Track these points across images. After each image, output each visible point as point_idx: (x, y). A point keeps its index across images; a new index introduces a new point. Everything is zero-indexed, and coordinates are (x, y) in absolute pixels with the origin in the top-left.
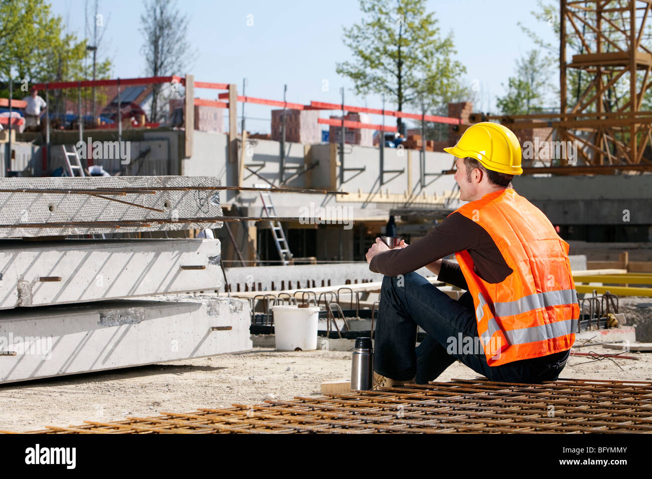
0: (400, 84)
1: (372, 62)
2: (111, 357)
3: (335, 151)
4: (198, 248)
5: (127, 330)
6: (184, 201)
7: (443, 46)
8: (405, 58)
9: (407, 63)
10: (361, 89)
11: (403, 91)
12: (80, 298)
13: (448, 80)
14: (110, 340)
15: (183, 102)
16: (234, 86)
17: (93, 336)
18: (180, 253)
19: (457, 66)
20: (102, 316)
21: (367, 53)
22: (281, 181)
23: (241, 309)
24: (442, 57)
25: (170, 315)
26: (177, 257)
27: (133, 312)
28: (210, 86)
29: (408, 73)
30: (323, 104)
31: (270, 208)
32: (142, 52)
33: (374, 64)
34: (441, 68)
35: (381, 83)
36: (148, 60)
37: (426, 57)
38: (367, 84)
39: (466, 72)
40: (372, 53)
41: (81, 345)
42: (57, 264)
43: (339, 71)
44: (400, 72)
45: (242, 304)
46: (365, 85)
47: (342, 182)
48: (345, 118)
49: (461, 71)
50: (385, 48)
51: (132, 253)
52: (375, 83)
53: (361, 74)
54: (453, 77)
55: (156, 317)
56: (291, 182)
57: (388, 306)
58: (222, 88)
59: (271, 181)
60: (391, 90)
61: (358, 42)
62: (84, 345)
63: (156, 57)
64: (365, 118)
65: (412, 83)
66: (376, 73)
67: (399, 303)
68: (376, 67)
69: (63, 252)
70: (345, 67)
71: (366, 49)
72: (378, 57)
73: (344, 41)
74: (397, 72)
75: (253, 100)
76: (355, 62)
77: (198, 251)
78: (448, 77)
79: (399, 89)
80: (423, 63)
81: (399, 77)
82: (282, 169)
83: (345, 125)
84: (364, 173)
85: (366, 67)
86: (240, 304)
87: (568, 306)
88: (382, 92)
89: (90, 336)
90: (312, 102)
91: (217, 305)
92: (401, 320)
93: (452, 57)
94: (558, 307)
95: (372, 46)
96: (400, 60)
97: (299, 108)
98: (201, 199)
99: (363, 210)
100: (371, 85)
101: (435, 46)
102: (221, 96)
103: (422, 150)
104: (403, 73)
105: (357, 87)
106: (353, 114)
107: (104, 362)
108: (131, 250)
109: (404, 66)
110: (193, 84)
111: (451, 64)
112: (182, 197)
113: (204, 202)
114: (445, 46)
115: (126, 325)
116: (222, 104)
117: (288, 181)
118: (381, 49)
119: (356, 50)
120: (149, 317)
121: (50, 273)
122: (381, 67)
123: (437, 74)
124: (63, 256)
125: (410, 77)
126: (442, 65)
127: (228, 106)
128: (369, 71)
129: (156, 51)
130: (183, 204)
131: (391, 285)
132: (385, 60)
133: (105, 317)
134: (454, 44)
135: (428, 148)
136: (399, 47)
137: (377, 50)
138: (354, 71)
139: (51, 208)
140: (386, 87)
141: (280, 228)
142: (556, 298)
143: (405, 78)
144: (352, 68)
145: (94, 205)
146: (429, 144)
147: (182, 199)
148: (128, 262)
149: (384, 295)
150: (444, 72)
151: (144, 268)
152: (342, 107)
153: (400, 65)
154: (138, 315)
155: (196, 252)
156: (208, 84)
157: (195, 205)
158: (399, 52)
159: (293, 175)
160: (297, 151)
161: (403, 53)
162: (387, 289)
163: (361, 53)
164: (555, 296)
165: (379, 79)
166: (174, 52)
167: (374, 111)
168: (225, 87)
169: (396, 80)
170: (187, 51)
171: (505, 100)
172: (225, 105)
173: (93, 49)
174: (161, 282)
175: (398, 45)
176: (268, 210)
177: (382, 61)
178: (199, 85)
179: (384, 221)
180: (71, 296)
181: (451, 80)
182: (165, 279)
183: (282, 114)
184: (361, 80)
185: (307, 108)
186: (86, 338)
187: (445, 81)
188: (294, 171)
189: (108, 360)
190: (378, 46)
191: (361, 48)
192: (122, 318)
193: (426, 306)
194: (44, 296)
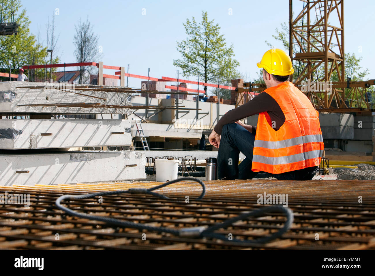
0: (206, 71)
1: (192, 60)
2: (76, 177)
3: (174, 102)
4: (120, 124)
5: (84, 164)
6: (113, 98)
7: (227, 52)
8: (208, 58)
9: (210, 60)
10: (186, 74)
11: (207, 74)
12: (61, 145)
13: (230, 69)
14: (75, 169)
15: (97, 76)
16: (123, 68)
17: (67, 166)
18: (111, 126)
19: (234, 62)
20: (71, 157)
21: (189, 55)
22: (146, 117)
23: (141, 157)
24: (227, 58)
25: (105, 157)
26: (109, 128)
27: (87, 155)
28: (111, 68)
29: (210, 65)
30: (168, 78)
31: (141, 131)
32: (75, 54)
33: (193, 61)
34: (226, 63)
35: (196, 71)
36: (77, 58)
37: (219, 57)
38: (189, 71)
39: (239, 66)
40: (191, 55)
41: (61, 171)
42: (49, 128)
43: (175, 64)
44: (206, 65)
45: (141, 154)
46: (188, 71)
47: (177, 118)
48: (179, 86)
49: (237, 65)
50: (198, 52)
51: (87, 124)
52: (193, 71)
53: (186, 66)
54: (233, 68)
55: (98, 158)
56: (151, 117)
57: (225, 142)
58: (117, 69)
59: (141, 117)
60: (201, 74)
61: (185, 49)
62: (62, 171)
63: (82, 57)
64: (189, 86)
65: (212, 70)
66: (193, 65)
67: (231, 140)
68: (194, 62)
69: (53, 122)
70: (178, 62)
71: (189, 53)
72: (194, 57)
73: (177, 49)
74: (204, 65)
75: (133, 76)
76: (183, 60)
77: (120, 125)
78: (230, 68)
79: (206, 74)
80: (218, 61)
81: (205, 67)
82: (147, 111)
83: (179, 89)
84: (189, 114)
85: (189, 62)
86: (140, 154)
87: (318, 143)
88: (197, 75)
89: (65, 166)
90: (162, 77)
91: (129, 154)
92: (232, 149)
93: (232, 57)
94: (313, 143)
95: (192, 52)
96: (206, 59)
97: (156, 80)
98: (122, 98)
99: (188, 133)
100: (191, 72)
101: (224, 52)
102: (117, 73)
103: (218, 103)
104: (207, 66)
105: (184, 72)
106: (183, 84)
107: (72, 180)
108: (87, 123)
109: (208, 62)
110: (103, 67)
111: (232, 61)
112: (113, 97)
113: (123, 100)
114: (229, 52)
115: (83, 162)
116: (117, 77)
117: (150, 117)
118: (196, 53)
119: (183, 53)
120: (95, 158)
121: (46, 132)
122: (196, 62)
123: (225, 66)
124: (53, 124)
125: (211, 68)
126: (227, 61)
127: (120, 78)
128: (190, 64)
129: (82, 54)
130: (113, 100)
131: (227, 130)
132: (199, 59)
133: (73, 157)
134: (233, 51)
135: (221, 102)
136: (206, 52)
137: (194, 53)
138: (182, 64)
139: (47, 98)
140: (199, 72)
141: (146, 141)
142: (312, 138)
143: (208, 68)
144: (181, 62)
145: (69, 98)
146: (221, 101)
147: (112, 97)
148: (85, 129)
149: (223, 136)
150: (228, 65)
151: (93, 132)
152: (178, 80)
153: (206, 61)
154: (89, 157)
155: (119, 126)
156: (110, 66)
157: (119, 101)
158: (206, 54)
159: (153, 114)
160: (154, 102)
161: (208, 55)
162: (225, 133)
163: (186, 55)
164: (312, 137)
165: (195, 68)
166: (91, 54)
167: (194, 83)
168: (119, 68)
169: (204, 69)
170: (97, 54)
171: (259, 81)
172: (119, 78)
173: (51, 51)
174: (101, 140)
175: (205, 51)
176: (140, 132)
177: (197, 59)
178: (105, 67)
179: (199, 138)
180: (56, 145)
181: (232, 70)
182: (103, 138)
183: (147, 83)
184: (186, 69)
185: (160, 80)
186: (63, 167)
187: (229, 70)
188: (153, 112)
189: (74, 179)
190: (195, 51)
191: (186, 52)
192: (81, 158)
193: (245, 141)
194: (43, 143)
